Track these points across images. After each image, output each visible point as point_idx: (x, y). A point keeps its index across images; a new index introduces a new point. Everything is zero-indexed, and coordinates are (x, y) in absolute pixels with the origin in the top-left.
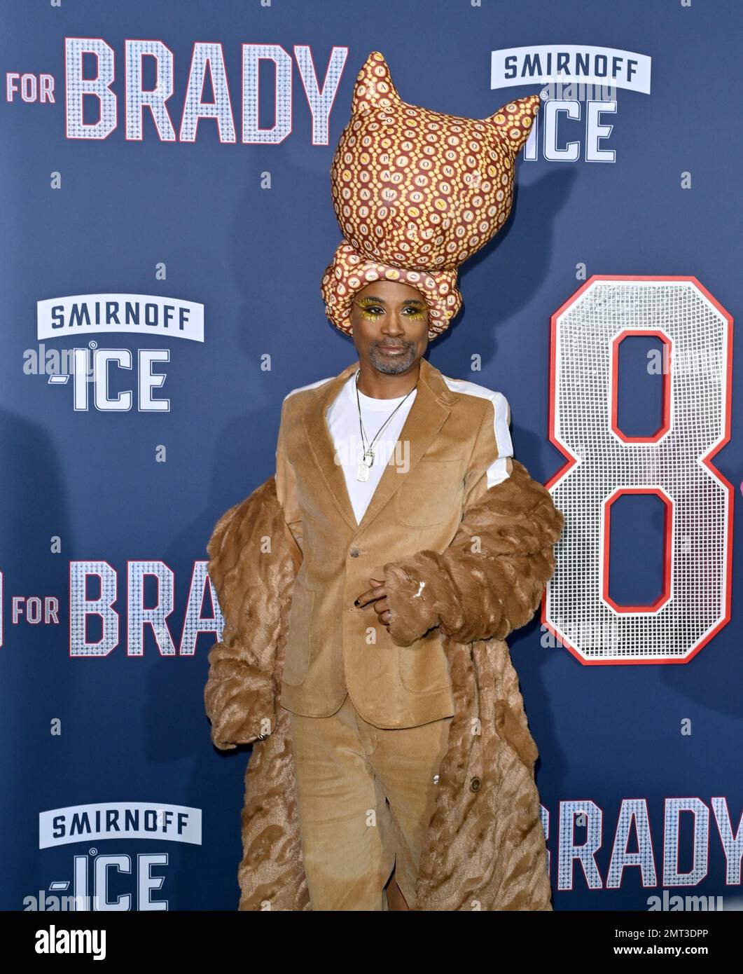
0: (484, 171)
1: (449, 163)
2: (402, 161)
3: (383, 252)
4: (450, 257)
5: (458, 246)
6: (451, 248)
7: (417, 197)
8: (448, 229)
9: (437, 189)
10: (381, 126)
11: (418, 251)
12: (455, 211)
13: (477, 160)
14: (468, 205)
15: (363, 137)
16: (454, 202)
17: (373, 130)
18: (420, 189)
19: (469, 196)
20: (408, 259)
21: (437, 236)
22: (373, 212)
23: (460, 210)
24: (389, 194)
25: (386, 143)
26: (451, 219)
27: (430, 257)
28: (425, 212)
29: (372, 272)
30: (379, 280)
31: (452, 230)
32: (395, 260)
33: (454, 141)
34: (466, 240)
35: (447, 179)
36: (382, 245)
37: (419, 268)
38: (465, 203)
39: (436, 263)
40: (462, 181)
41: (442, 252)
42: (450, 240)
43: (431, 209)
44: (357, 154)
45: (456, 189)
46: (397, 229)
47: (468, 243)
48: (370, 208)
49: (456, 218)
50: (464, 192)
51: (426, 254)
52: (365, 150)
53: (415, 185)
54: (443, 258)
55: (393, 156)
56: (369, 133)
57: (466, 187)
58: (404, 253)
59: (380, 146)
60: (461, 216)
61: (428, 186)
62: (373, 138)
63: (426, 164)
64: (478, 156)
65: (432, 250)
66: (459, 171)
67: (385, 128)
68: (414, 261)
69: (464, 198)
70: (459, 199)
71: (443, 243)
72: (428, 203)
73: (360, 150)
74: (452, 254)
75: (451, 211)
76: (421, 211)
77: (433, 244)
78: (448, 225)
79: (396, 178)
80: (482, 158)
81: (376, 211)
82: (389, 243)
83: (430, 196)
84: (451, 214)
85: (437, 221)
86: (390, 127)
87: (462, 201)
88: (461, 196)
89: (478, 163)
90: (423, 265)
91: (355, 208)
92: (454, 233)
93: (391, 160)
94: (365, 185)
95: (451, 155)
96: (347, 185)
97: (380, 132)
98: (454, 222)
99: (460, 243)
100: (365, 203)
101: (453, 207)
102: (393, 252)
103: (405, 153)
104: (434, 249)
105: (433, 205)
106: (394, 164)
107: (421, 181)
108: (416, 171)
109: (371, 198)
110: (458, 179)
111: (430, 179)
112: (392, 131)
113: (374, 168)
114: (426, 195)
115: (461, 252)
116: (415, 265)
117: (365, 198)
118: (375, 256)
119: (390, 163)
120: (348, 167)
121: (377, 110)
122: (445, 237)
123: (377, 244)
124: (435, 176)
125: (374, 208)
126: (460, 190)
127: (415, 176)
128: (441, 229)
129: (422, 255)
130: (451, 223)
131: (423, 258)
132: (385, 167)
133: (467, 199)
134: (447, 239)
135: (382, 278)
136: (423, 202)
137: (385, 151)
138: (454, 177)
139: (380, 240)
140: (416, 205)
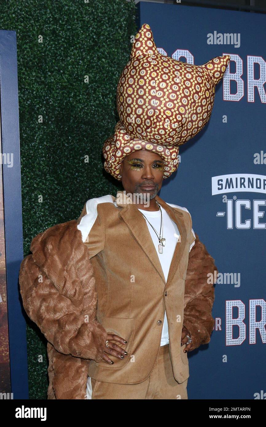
0: (204, 93)
1: (187, 88)
2: (163, 85)
3: (148, 134)
4: (182, 139)
5: (187, 133)
6: (184, 134)
7: (170, 105)
8: (184, 124)
9: (181, 101)
10: (150, 65)
11: (169, 135)
12: (189, 114)
13: (201, 88)
14: (195, 111)
15: (140, 70)
16: (188, 109)
17: (146, 66)
18: (172, 101)
19: (196, 106)
20: (162, 138)
21: (179, 127)
22: (145, 112)
23: (191, 114)
24: (154, 103)
25: (154, 75)
26: (186, 119)
27: (173, 138)
28: (174, 113)
29: (138, 145)
30: (141, 149)
31: (186, 124)
32: (154, 138)
33: (189, 76)
34: (191, 130)
35: (186, 97)
36: (149, 130)
37: (166, 144)
38: (193, 110)
39: (175, 142)
40: (193, 98)
41: (180, 136)
42: (185, 130)
43: (177, 112)
44: (136, 79)
45: (190, 102)
46: (159, 122)
47: (192, 132)
48: (143, 110)
49: (188, 118)
50: (193, 104)
51: (172, 137)
52: (142, 77)
53: (169, 98)
54: (179, 139)
55: (158, 82)
56: (144, 68)
57: (195, 101)
58: (161, 135)
59: (150, 76)
60: (191, 117)
61: (176, 100)
62: (147, 71)
63: (175, 88)
64: (201, 85)
65: (175, 134)
66: (192, 92)
67: (152, 66)
68: (165, 140)
69: (193, 107)
70: (191, 108)
71: (181, 131)
72: (176, 109)
73: (139, 77)
74: (184, 137)
75: (187, 114)
76: (172, 113)
77: (176, 131)
78: (185, 121)
79: (159, 94)
80: (203, 87)
81: (147, 111)
82: (153, 129)
83: (177, 105)
84: (186, 116)
85: (180, 119)
86: (155, 65)
87: (192, 109)
88: (192, 106)
89: (201, 89)
90: (169, 142)
91: (134, 109)
92: (187, 126)
93: (157, 84)
94: (141, 97)
95: (188, 84)
96: (130, 96)
97: (150, 68)
98: (188, 120)
99: (189, 132)
100: (140, 107)
101: (188, 112)
102: (154, 135)
103: (164, 81)
104: (176, 134)
105: (178, 110)
106: (158, 86)
107: (173, 96)
108: (170, 91)
109: (144, 104)
110: (191, 97)
111: (178, 96)
112: (156, 68)
113: (147, 87)
114: (175, 105)
115: (188, 137)
116: (164, 142)
117: (140, 104)
118: (143, 136)
119: (156, 86)
120: (130, 86)
121: (147, 56)
122: (182, 128)
123: (146, 129)
124: (180, 94)
125: (146, 110)
126: (192, 103)
127: (170, 93)
128: (182, 123)
129: (170, 137)
130: (186, 121)
131: (170, 139)
132: (153, 88)
133: (195, 108)
134: (183, 129)
135: (143, 149)
136: (173, 108)
137: (153, 79)
138: (190, 96)
139: (148, 127)
140: (170, 109)
